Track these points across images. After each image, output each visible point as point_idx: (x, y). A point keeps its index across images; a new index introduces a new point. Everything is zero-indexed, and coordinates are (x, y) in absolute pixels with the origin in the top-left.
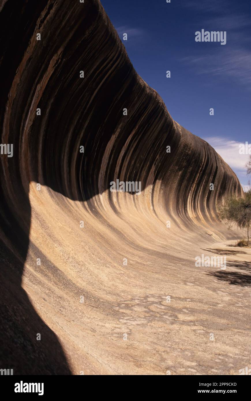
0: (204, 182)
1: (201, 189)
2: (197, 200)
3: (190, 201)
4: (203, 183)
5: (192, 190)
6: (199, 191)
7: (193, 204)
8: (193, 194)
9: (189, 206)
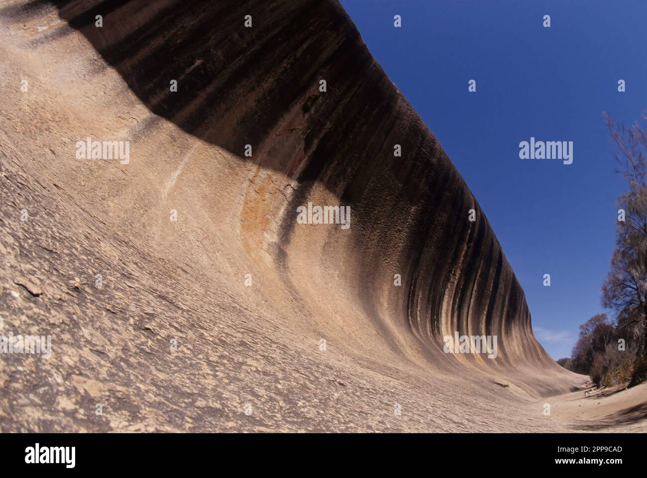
0: (479, 274)
1: (474, 292)
2: (465, 314)
3: (447, 310)
4: (478, 277)
5: (453, 283)
6: (469, 294)
7: (455, 320)
8: (455, 294)
9: (447, 323)
